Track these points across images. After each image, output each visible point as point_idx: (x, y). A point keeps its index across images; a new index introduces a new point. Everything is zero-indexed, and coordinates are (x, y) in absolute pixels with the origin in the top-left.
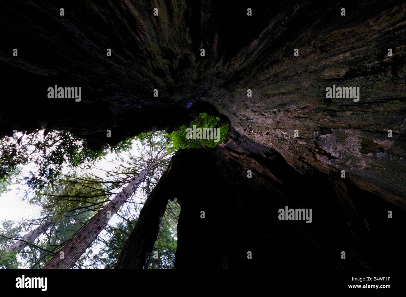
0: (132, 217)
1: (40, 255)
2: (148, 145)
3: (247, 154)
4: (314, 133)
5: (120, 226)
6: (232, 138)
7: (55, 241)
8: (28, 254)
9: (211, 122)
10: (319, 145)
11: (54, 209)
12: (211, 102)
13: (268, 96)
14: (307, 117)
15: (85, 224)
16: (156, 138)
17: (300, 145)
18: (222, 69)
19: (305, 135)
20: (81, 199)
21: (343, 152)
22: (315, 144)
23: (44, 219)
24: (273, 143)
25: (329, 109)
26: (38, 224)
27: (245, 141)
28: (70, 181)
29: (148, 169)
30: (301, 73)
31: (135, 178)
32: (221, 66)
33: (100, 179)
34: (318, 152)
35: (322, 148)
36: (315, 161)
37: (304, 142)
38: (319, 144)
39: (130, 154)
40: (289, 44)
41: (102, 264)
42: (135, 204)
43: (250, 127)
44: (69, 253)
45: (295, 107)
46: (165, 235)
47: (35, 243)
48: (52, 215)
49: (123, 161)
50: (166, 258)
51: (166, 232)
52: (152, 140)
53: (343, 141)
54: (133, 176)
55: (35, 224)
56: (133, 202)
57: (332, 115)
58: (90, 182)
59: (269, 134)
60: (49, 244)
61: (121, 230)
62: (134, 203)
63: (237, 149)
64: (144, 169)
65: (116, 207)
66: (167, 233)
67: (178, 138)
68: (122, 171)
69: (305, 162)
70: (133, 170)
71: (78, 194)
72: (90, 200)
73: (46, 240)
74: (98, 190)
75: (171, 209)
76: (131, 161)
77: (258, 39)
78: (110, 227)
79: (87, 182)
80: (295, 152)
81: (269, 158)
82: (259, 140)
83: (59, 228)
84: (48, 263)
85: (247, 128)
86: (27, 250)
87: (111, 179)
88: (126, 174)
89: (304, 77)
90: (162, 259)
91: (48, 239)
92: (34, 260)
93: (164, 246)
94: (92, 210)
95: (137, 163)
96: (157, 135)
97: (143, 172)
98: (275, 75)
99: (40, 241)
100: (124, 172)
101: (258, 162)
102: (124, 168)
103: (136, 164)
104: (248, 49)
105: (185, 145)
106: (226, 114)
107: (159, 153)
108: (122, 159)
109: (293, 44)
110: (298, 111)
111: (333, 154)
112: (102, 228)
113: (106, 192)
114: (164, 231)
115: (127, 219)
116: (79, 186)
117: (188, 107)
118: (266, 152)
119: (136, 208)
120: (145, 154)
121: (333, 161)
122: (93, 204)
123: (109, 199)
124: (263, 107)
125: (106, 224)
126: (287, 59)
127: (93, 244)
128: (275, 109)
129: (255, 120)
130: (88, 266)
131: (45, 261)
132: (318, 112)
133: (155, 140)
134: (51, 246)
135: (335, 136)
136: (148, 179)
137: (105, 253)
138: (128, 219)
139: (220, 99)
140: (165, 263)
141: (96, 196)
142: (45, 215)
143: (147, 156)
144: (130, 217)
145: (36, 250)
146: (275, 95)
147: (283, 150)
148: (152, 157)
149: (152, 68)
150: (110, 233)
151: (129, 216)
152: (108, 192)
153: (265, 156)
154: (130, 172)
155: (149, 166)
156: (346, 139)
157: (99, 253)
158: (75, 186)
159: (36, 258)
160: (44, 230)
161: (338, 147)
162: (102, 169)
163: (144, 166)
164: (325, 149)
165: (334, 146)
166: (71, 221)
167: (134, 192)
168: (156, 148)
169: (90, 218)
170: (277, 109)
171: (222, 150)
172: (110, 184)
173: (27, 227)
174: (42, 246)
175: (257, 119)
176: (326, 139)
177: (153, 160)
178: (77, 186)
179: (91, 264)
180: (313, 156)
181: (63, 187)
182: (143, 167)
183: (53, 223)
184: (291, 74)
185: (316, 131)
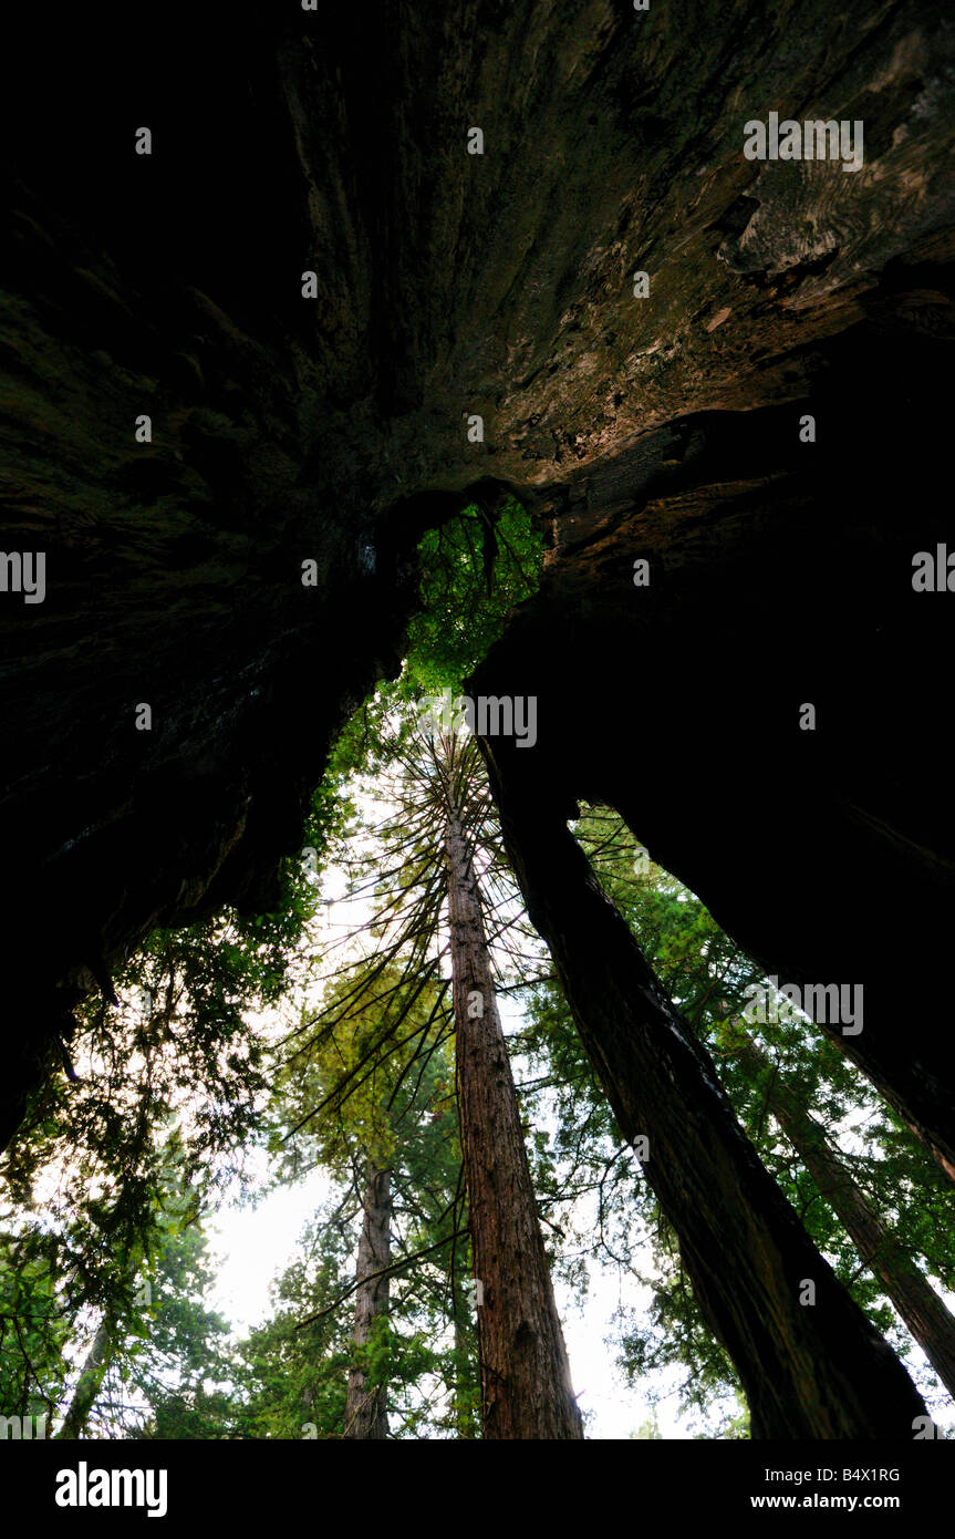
0: (543, 962)
1: (441, 1269)
2: (388, 761)
3: (628, 510)
4: (719, 257)
5: (539, 1009)
6: (551, 515)
7: (437, 1203)
8: (411, 1296)
9: (468, 538)
10: (764, 274)
11: (354, 1139)
12: (409, 491)
13: (508, 305)
14: (657, 239)
15: (457, 1093)
16: (385, 724)
17: (719, 329)
18: (328, 371)
19: (703, 292)
20: (384, 1050)
21: (834, 213)
22: (749, 283)
23: (355, 1184)
24: (655, 407)
25: (680, 149)
26: (357, 1211)
27: (590, 485)
28: (313, 1041)
29: (452, 812)
30: (512, 143)
31: (445, 868)
32: (312, 366)
33: (372, 958)
34: (781, 295)
35: (777, 272)
36: (799, 322)
37: (721, 308)
38: (759, 269)
39: (371, 828)
40: (402, 107)
41: (598, 1134)
42: (516, 924)
43: (560, 436)
44: (495, 1193)
45: (599, 249)
46: (663, 915)
47: (398, 1256)
48: (364, 1157)
49: (373, 862)
50: (725, 964)
51: (657, 906)
52: (383, 741)
53: (805, 187)
54: (437, 870)
55: (352, 1217)
56: (506, 926)
57: (706, 158)
58: (360, 991)
59: (623, 396)
60: (431, 1225)
61: (551, 1017)
62: (510, 924)
63: (592, 526)
64: (442, 825)
65: (480, 979)
66: (663, 906)
67: (431, 663)
68: (397, 887)
69: (780, 359)
70: (420, 857)
71: (364, 1046)
72: (405, 1029)
73: (415, 1222)
74: (397, 988)
75: (608, 843)
76: (393, 842)
77: (312, 186)
78: (518, 1037)
79: (351, 1000)
80: (726, 361)
81: (688, 453)
82: (617, 441)
83: (413, 1165)
84: (477, 1265)
85: (558, 448)
86: (400, 1289)
87: (396, 929)
88: (415, 883)
89: (530, 144)
90: (720, 975)
91: (418, 1218)
92: (441, 1295)
93: (689, 943)
94: (436, 1046)
95: (413, 831)
96: (380, 716)
97: (448, 833)
98: (466, 230)
99: (404, 1239)
100: (408, 884)
101: (670, 496)
102: (397, 875)
103: (414, 834)
104: (323, 242)
105: (468, 660)
106: (474, 475)
107: (433, 750)
108: (368, 861)
109: (410, 96)
110: (619, 250)
111: (819, 250)
112: (503, 1058)
113: (419, 972)
114: (651, 911)
115: (535, 976)
116: (346, 1028)
117: (371, 564)
118: (664, 448)
119: (527, 931)
120: (405, 788)
121: (837, 267)
122: (423, 1031)
123: (443, 981)
124: (529, 344)
125: (501, 1041)
126: (442, 150)
127: (527, 1117)
128: (560, 316)
129: (552, 405)
130: (571, 1176)
131: (465, 1270)
132: (667, 191)
133: (389, 730)
134: (439, 1222)
135: (771, 202)
136: (478, 835)
137: (578, 1106)
138: (541, 975)
139: (418, 455)
140: (736, 975)
141: (408, 1006)
142: (350, 1173)
143: (414, 788)
144: (540, 966)
145: (420, 1269)
146: (519, 280)
147: (695, 393)
148: (429, 778)
149: (156, 562)
150: (538, 1051)
151: (533, 967)
152: (423, 967)
153: (674, 461)
154: (420, 867)
155: (444, 805)
156: (806, 173)
157: (562, 1121)
158: (337, 1037)
159: (439, 1286)
160: (386, 1207)
161: (811, 217)
162: (351, 935)
163: (435, 818)
164: (788, 263)
165: (797, 229)
166: (418, 1121)
167: (481, 900)
168: (412, 747)
169: (452, 1069)
170: (568, 310)
171: (564, 570)
172: (408, 947)
173: (341, 1242)
174: (421, 1245)
175: (555, 394)
176: (761, 234)
177: (439, 783)
178: (342, 1033)
179: (571, 1163)
180: (780, 319)
181: (312, 1071)
182: (435, 824)
183: (385, 1172)
184: (497, 178)
185: (716, 248)
